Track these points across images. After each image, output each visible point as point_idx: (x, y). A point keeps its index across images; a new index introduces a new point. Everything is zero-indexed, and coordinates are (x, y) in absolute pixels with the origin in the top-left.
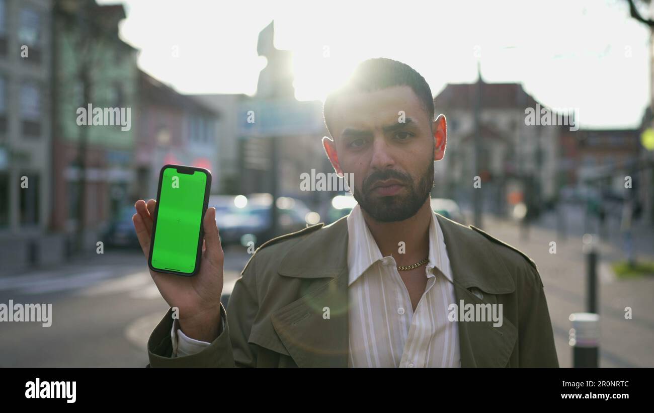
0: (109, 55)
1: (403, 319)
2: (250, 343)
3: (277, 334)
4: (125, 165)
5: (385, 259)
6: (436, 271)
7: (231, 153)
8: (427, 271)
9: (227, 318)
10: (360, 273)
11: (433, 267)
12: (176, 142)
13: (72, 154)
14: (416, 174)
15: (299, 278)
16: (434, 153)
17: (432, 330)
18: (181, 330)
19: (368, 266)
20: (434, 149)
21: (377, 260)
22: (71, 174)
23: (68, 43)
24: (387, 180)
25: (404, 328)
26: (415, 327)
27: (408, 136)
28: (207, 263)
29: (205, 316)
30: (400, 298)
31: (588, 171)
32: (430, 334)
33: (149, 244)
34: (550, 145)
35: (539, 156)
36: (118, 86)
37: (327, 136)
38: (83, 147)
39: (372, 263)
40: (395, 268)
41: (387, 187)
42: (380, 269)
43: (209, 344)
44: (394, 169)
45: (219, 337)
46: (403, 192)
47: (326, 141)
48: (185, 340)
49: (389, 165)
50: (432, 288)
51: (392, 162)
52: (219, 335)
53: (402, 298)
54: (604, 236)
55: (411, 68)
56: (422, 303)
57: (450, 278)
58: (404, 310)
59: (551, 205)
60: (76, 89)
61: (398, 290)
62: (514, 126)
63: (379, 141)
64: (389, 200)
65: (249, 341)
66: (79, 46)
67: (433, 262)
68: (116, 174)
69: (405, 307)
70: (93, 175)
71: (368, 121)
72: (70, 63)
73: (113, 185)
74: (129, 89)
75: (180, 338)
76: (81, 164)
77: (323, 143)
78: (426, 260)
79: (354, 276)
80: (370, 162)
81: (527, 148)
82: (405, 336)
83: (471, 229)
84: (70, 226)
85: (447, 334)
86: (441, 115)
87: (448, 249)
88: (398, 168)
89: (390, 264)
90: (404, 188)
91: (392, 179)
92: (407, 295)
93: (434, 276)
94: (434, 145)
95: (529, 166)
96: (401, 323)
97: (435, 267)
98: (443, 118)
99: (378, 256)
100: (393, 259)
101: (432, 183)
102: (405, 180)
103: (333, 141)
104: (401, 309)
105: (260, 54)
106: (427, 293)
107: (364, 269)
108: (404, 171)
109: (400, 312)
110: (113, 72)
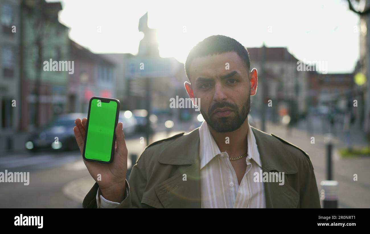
0: (53, 31)
1: (233, 189)
2: (142, 203)
3: (158, 198)
4: (62, 94)
5: (222, 153)
6: (252, 160)
7: (122, 87)
8: (247, 161)
9: (129, 190)
10: (207, 162)
11: (250, 158)
12: (91, 80)
13: (31, 87)
14: (240, 104)
15: (171, 165)
16: (250, 91)
17: (250, 196)
18: (102, 196)
19: (212, 158)
20: (250, 89)
21: (217, 154)
22: (31, 99)
23: (29, 24)
24: (223, 108)
25: (233, 194)
26: (240, 194)
27: (235, 82)
28: (117, 155)
29: (117, 187)
30: (231, 177)
31: (324, 97)
32: (248, 198)
33: (83, 144)
34: (303, 82)
35: (297, 89)
36: (58, 49)
37: (187, 81)
38: (38, 83)
39: (214, 156)
40: (228, 159)
41: (223, 112)
42: (219, 160)
43: (119, 204)
44: (227, 101)
45: (125, 200)
46: (232, 115)
47: (186, 84)
48: (105, 202)
49: (224, 99)
50: (250, 171)
51: (226, 97)
52: (125, 198)
53: (232, 177)
54: (334, 133)
55: (236, 41)
56: (244, 180)
57: (260, 165)
58: (233, 184)
59: (304, 116)
60: (34, 50)
61: (230, 172)
62: (282, 71)
63: (219, 85)
64: (224, 119)
65: (142, 202)
66: (36, 26)
67: (250, 156)
68: (57, 99)
69: (234, 182)
70: (43, 99)
71: (211, 73)
72: (30, 35)
73: (55, 105)
74: (65, 50)
75: (102, 200)
76: (37, 93)
77: (185, 85)
78: (246, 155)
79: (204, 164)
80: (213, 97)
81: (290, 84)
82: (234, 199)
83: (271, 135)
84: (31, 128)
85: (258, 197)
86: (254, 68)
87: (259, 148)
88: (229, 101)
89: (225, 157)
90: (233, 112)
91: (226, 107)
92: (235, 175)
93: (251, 164)
94: (250, 87)
95: (291, 94)
96: (232, 191)
97: (251, 159)
98: (256, 70)
99: (218, 152)
100: (227, 154)
101: (249, 109)
102: (233, 107)
103: (190, 84)
104: (232, 183)
105: (140, 31)
106: (247, 174)
107: (210, 160)
108: (233, 103)
109: (231, 185)
110: (55, 41)
